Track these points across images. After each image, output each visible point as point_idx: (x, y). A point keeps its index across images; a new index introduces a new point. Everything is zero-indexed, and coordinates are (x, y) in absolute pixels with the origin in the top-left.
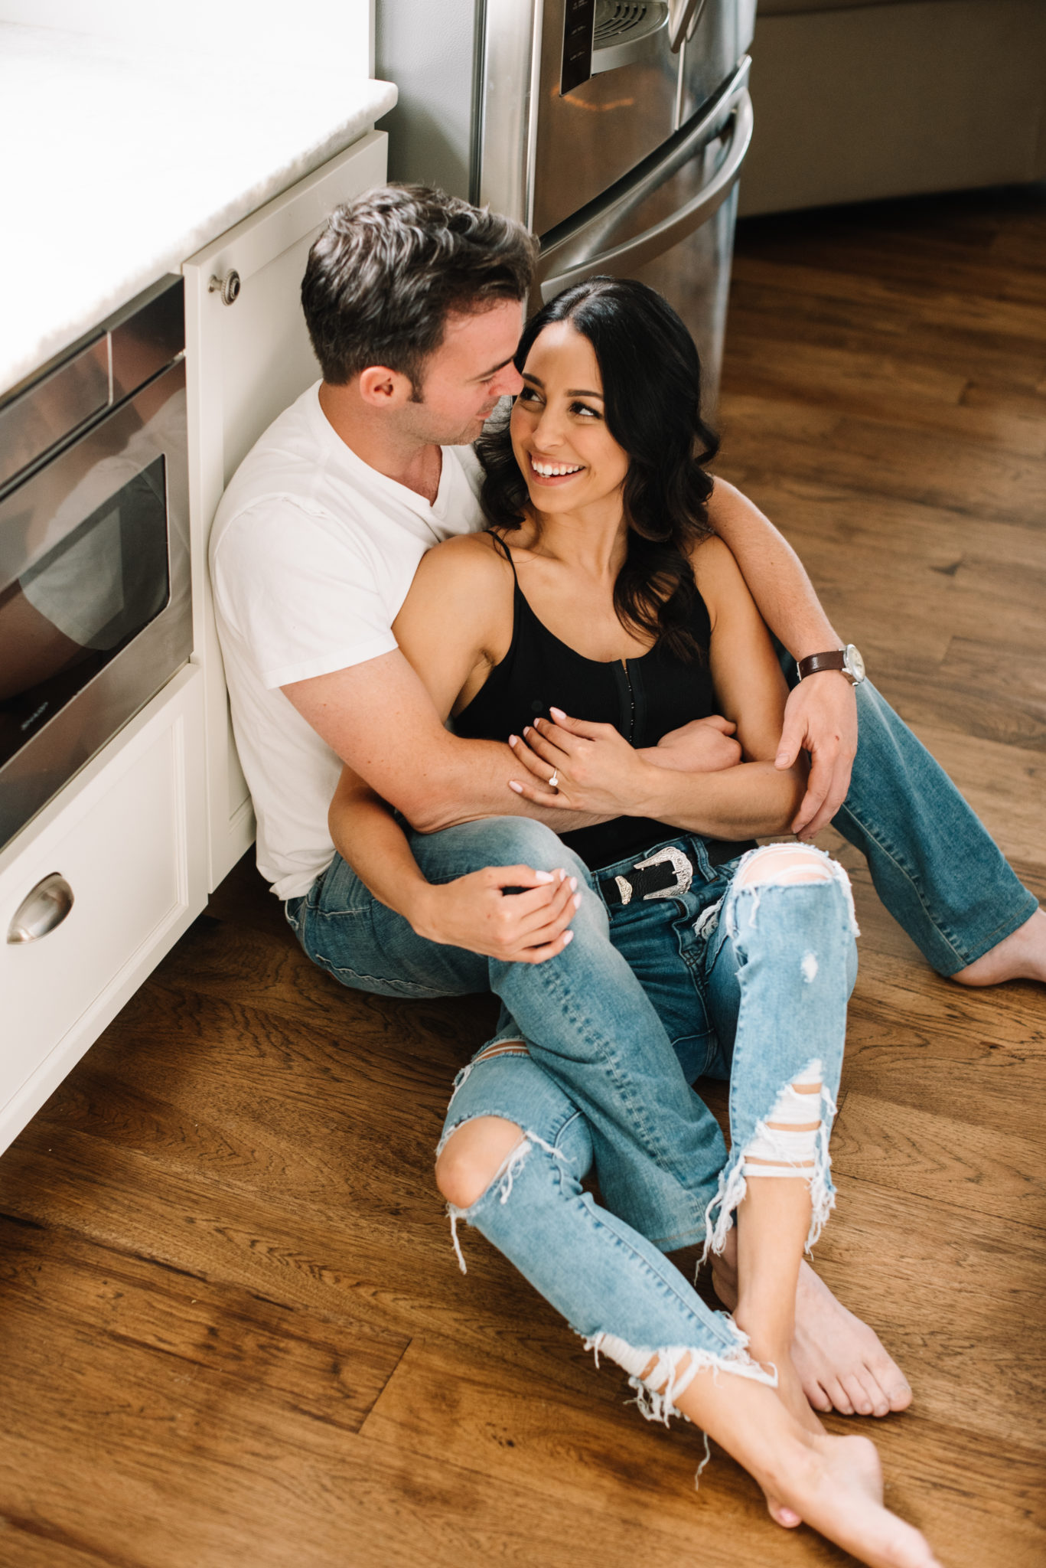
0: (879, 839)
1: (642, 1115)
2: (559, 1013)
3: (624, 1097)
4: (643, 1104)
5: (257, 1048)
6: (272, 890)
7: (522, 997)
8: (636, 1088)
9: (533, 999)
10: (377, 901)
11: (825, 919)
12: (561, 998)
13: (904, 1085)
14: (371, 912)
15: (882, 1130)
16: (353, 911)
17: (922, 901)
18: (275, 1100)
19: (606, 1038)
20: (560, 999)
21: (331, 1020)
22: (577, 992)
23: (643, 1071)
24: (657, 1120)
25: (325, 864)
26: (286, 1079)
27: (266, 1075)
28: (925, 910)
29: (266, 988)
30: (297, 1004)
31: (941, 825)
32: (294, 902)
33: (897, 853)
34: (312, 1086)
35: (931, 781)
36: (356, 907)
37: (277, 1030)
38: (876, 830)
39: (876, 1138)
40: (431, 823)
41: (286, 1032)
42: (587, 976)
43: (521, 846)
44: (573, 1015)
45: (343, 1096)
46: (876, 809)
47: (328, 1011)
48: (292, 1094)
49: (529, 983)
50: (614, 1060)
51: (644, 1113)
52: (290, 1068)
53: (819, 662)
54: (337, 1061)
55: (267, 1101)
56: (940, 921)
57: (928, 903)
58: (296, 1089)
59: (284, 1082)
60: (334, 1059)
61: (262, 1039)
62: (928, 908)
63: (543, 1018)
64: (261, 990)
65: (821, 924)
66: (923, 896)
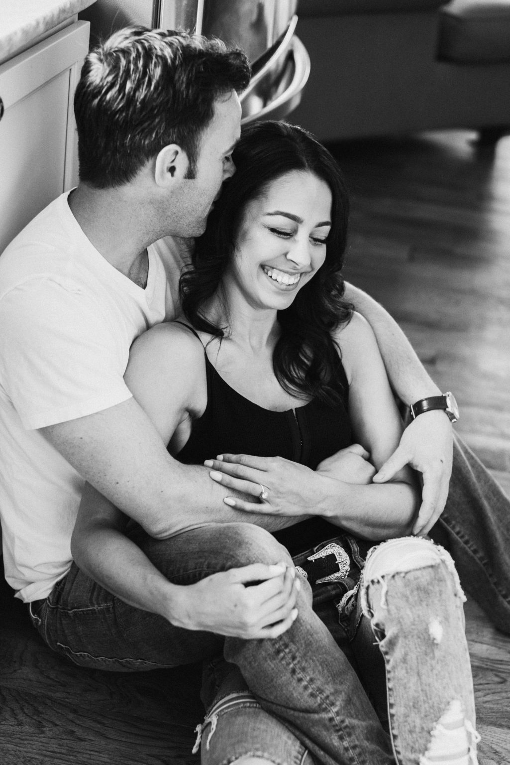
0: (459, 535)
1: (356, 751)
2: (289, 675)
3: (341, 738)
4: (357, 743)
5: (16, 718)
6: (17, 595)
7: (256, 664)
8: (351, 730)
9: (266, 665)
10: (118, 599)
11: (440, 591)
12: (290, 663)
13: (497, 712)
14: (113, 608)
15: (491, 747)
16: (96, 607)
17: (490, 579)
18: (35, 759)
19: (327, 693)
20: (288, 664)
21: (69, 693)
22: (301, 657)
23: (355, 716)
24: (367, 754)
25: (63, 573)
26: (41, 742)
27: (26, 740)
28: (493, 586)
29: (15, 671)
30: (40, 682)
31: (502, 524)
32: (37, 604)
33: (471, 546)
34: (63, 745)
35: (493, 492)
36: (99, 604)
37: (28, 703)
38: (457, 529)
39: (489, 754)
40: (166, 531)
41: (36, 705)
42: (308, 644)
43: (251, 544)
44: (300, 676)
45: (89, 752)
46: (457, 514)
47: (65, 686)
48: (49, 753)
49: (263, 653)
50: (335, 709)
51: (358, 750)
52: (43, 732)
53: (429, 404)
54: (79, 725)
55: (29, 761)
56: (504, 592)
57: (495, 580)
58: (51, 749)
59: (41, 744)
60: (76, 724)
61: (18, 711)
62: (495, 584)
63: (275, 679)
64: (11, 673)
65: (438, 595)
66: (491, 575)
